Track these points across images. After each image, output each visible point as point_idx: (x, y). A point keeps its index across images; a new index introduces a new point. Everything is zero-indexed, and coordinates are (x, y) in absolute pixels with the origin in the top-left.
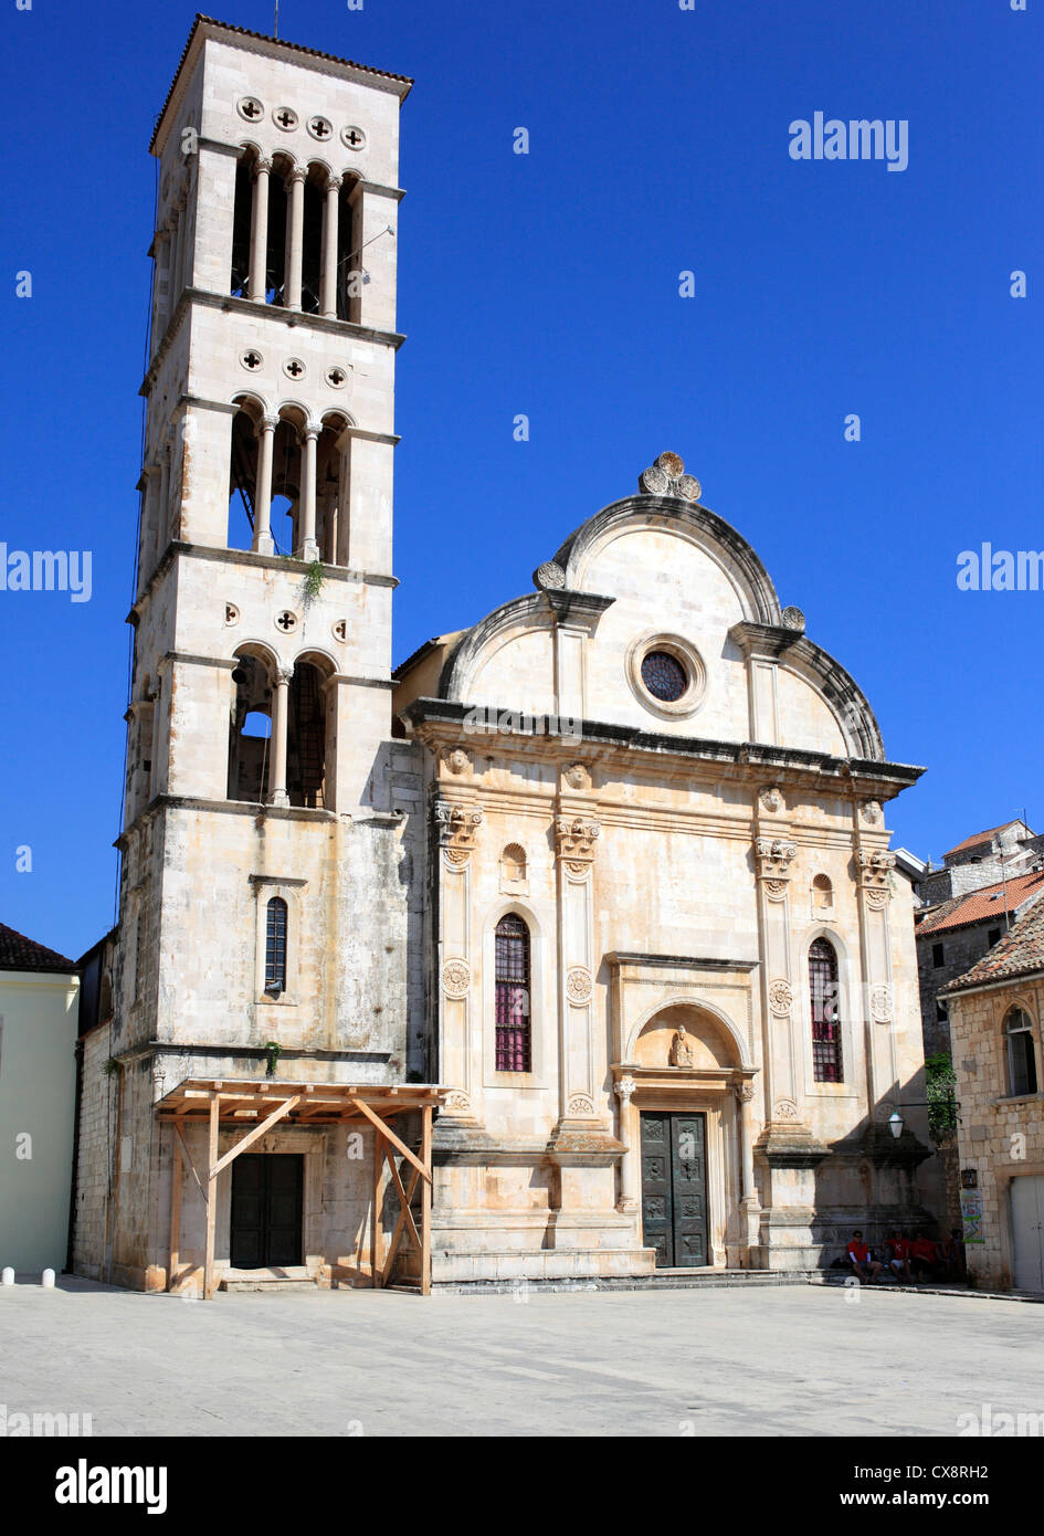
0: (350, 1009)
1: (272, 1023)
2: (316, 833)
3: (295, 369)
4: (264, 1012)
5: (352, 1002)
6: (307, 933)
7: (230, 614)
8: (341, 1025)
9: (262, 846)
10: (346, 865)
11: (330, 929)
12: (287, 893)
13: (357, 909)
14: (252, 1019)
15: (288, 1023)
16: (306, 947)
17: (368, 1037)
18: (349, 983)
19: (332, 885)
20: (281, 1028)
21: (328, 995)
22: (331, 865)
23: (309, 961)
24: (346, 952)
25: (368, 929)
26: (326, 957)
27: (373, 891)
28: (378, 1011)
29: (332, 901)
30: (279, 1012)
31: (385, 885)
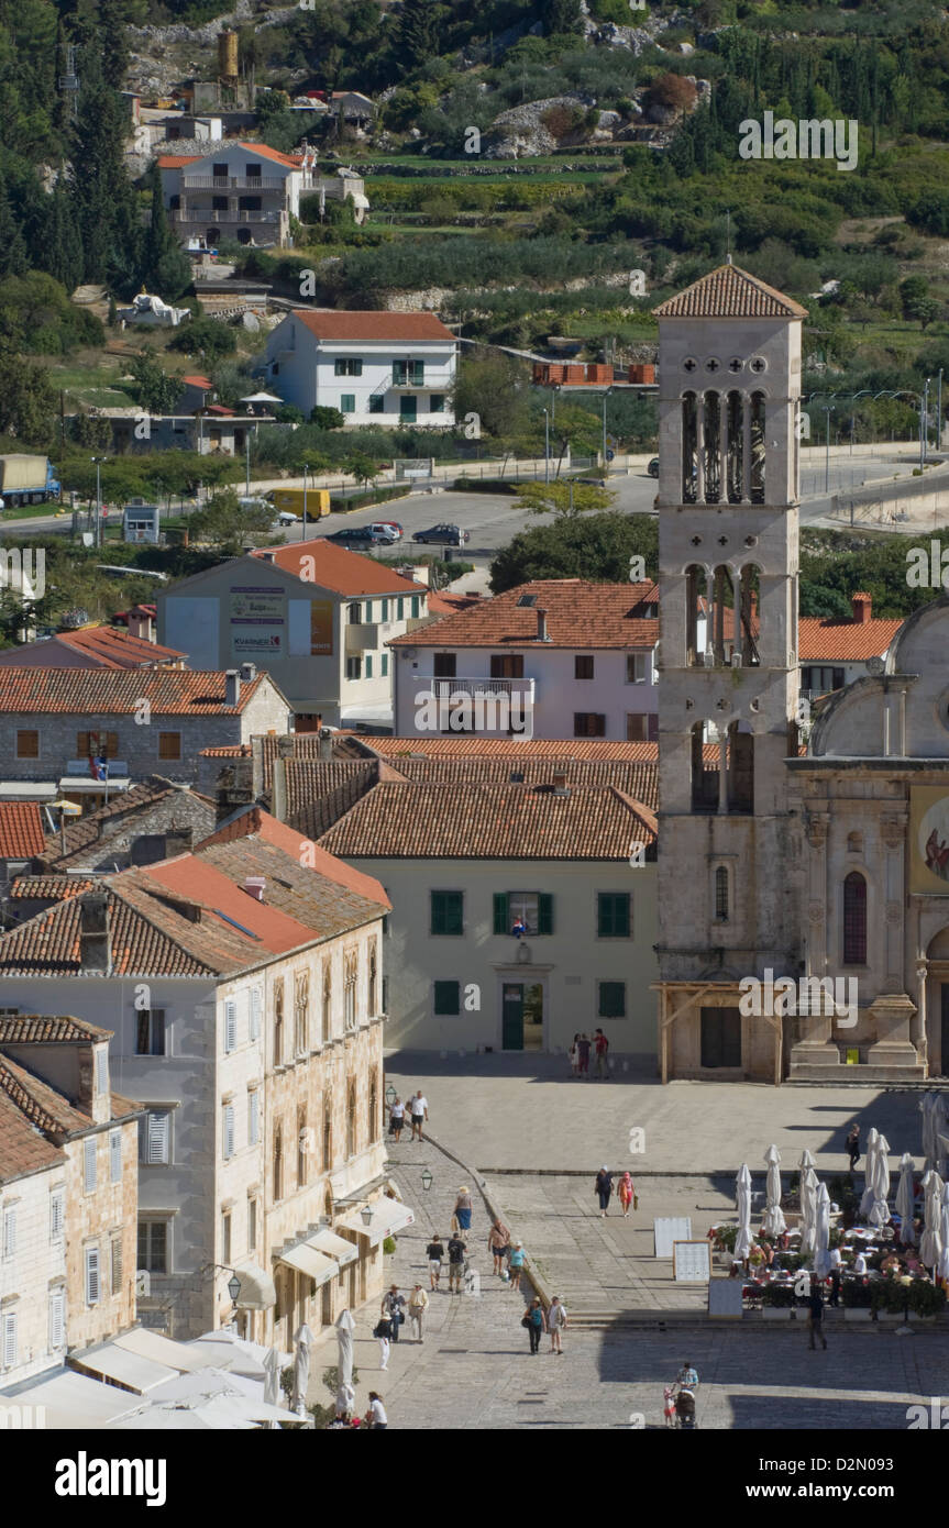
0: (764, 928)
1: (721, 937)
2: (743, 830)
3: (723, 541)
4: (715, 930)
5: (766, 923)
6: (738, 886)
7: (689, 705)
8: (760, 937)
9: (711, 839)
10: (762, 845)
11: (752, 882)
12: (727, 865)
13: (768, 871)
14: (709, 935)
15: (729, 935)
16: (738, 894)
17: (775, 943)
18: (764, 913)
19: (753, 858)
20: (725, 940)
21: (751, 921)
22: (751, 846)
23: (740, 901)
24: (761, 895)
25: (774, 883)
26: (750, 900)
27: (777, 860)
28: (781, 927)
29: (752, 867)
30: (724, 931)
31: (784, 855)
